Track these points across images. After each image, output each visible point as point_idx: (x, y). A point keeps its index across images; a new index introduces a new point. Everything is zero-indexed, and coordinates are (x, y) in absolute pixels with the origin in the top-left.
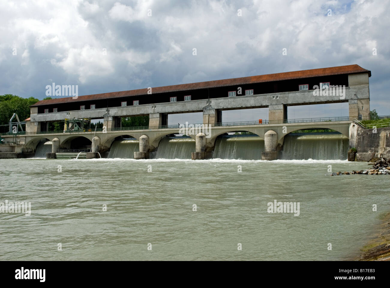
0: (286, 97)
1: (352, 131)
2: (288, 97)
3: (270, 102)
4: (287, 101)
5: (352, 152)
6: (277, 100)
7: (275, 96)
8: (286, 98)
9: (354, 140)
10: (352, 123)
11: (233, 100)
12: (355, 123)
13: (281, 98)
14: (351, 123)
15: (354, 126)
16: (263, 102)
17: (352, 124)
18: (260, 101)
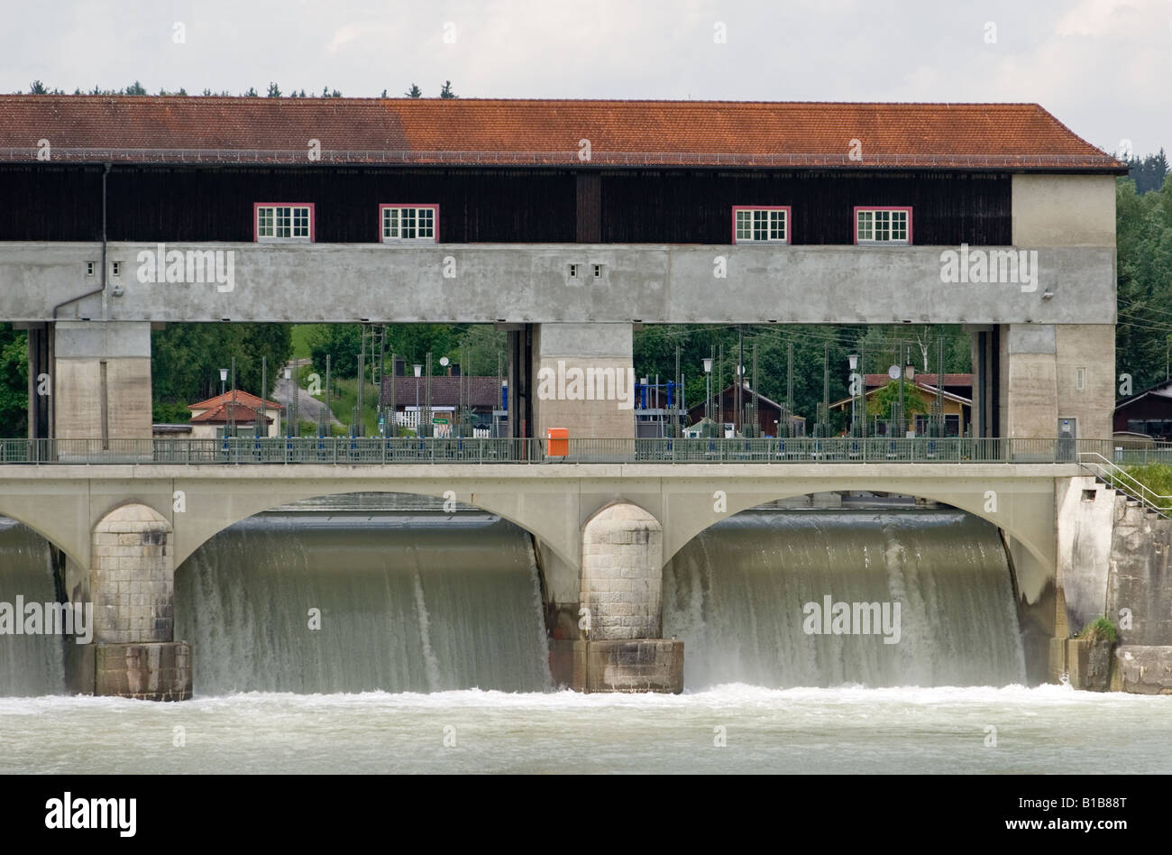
0: (655, 277)
1: (1078, 524)
2: (665, 279)
3: (552, 304)
4: (660, 300)
5: (1099, 640)
6: (598, 297)
7: (586, 267)
8: (656, 286)
9: (1093, 574)
10: (1074, 480)
11: (287, 270)
12: (1098, 481)
13: (622, 284)
14: (1069, 477)
15: (1091, 494)
16: (503, 298)
17: (1077, 485)
18: (485, 293)
